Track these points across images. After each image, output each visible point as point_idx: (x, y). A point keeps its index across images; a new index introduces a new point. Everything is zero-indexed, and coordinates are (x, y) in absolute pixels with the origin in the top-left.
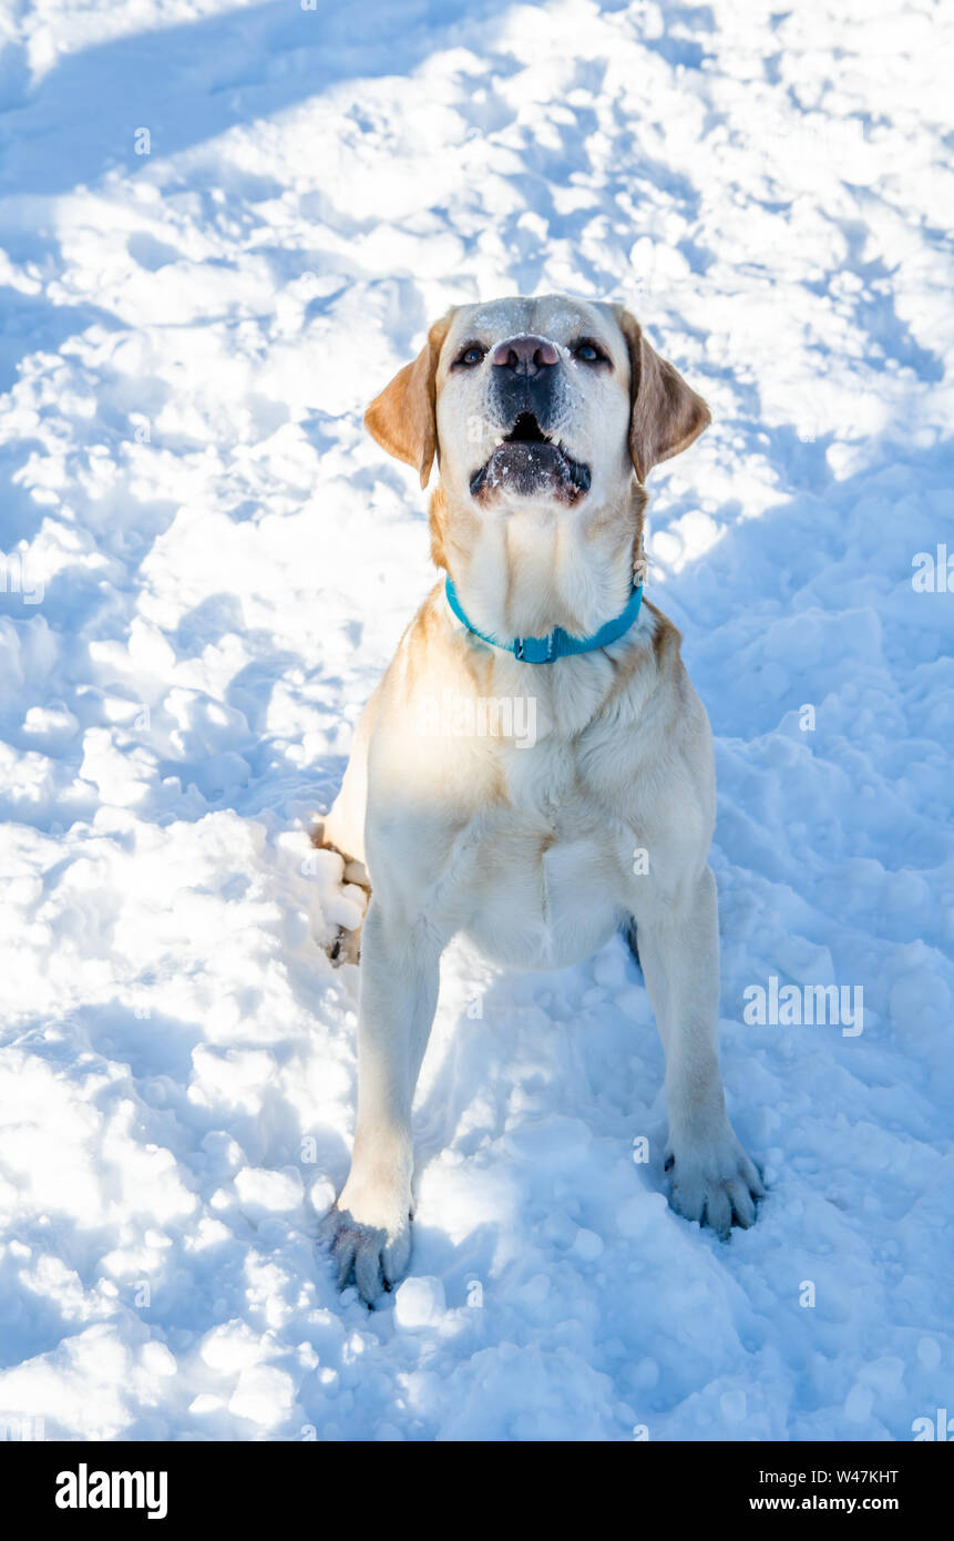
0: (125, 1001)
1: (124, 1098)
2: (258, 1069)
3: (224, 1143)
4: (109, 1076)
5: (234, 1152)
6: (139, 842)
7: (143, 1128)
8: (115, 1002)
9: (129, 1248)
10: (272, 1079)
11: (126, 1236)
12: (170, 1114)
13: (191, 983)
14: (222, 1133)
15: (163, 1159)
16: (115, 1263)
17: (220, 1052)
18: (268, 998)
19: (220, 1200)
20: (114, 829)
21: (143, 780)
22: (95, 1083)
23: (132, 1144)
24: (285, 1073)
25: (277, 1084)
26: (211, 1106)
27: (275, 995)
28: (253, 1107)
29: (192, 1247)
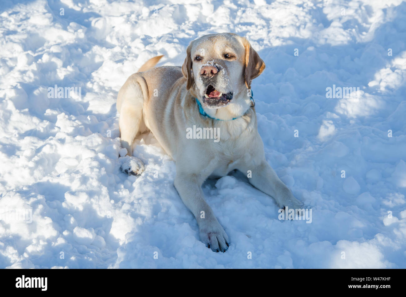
0: (51, 181)
1: (40, 204)
2: (84, 198)
3: (70, 218)
4: (37, 198)
5: (72, 220)
6: (66, 141)
7: (45, 212)
8: (48, 181)
9: (35, 245)
10: (88, 201)
11: (34, 242)
12: (56, 210)
13: (69, 176)
14: (69, 215)
15: (48, 221)
16: (30, 249)
17: (73, 193)
18: (91, 180)
19: (65, 233)
20: (60, 138)
21: (73, 127)
22: (32, 200)
23: (40, 216)
24: (92, 200)
25: (89, 203)
26: (68, 208)
27: (92, 178)
28: (81, 208)
29: (54, 245)
